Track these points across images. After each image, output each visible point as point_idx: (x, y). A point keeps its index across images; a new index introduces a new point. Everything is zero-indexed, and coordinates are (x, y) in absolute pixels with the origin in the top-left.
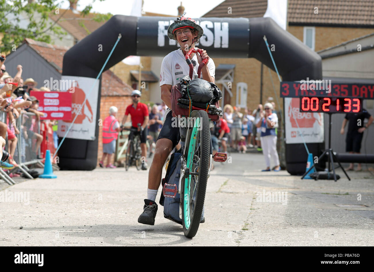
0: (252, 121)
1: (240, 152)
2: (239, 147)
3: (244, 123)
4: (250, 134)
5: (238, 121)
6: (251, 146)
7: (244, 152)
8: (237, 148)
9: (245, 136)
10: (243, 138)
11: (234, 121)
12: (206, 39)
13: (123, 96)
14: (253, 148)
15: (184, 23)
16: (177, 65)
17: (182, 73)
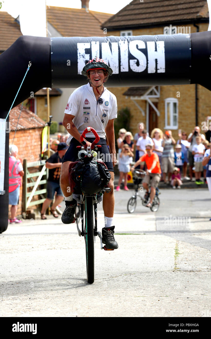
0: (187, 148)
1: (174, 187)
2: (173, 182)
3: (177, 150)
4: (185, 163)
5: (170, 149)
6: (188, 178)
7: (179, 187)
8: (170, 182)
9: (179, 167)
10: (177, 169)
11: (165, 149)
12: (138, 64)
13: (30, 129)
14: (190, 181)
15: (99, 65)
16: (86, 100)
17: (89, 108)
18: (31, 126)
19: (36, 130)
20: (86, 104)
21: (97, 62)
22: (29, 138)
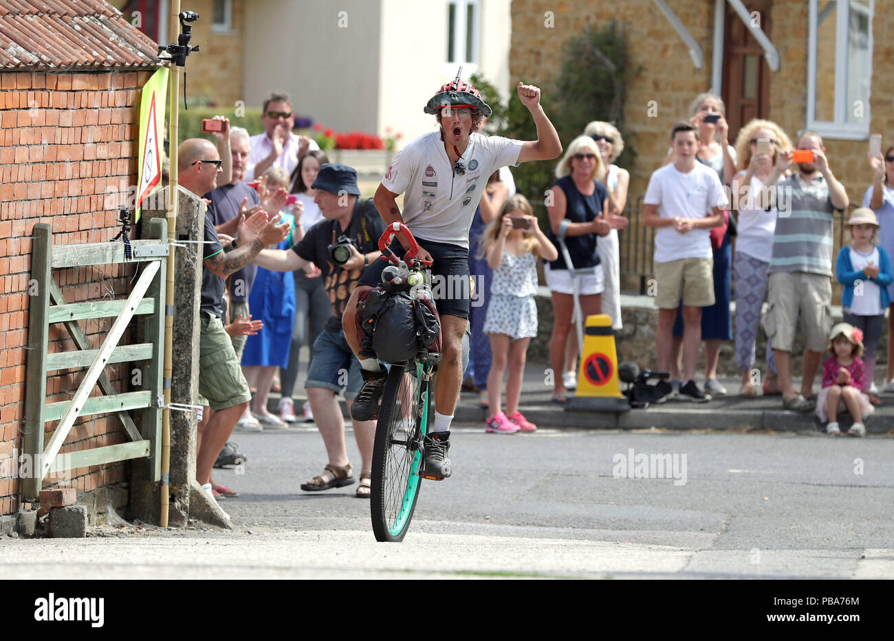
1: (834, 427)
13: (75, 70)
15: (463, 98)
16: (430, 168)
17: (435, 184)
18: (80, 56)
19: (109, 80)
20: (427, 175)
21: (459, 90)
22: (67, 118)
